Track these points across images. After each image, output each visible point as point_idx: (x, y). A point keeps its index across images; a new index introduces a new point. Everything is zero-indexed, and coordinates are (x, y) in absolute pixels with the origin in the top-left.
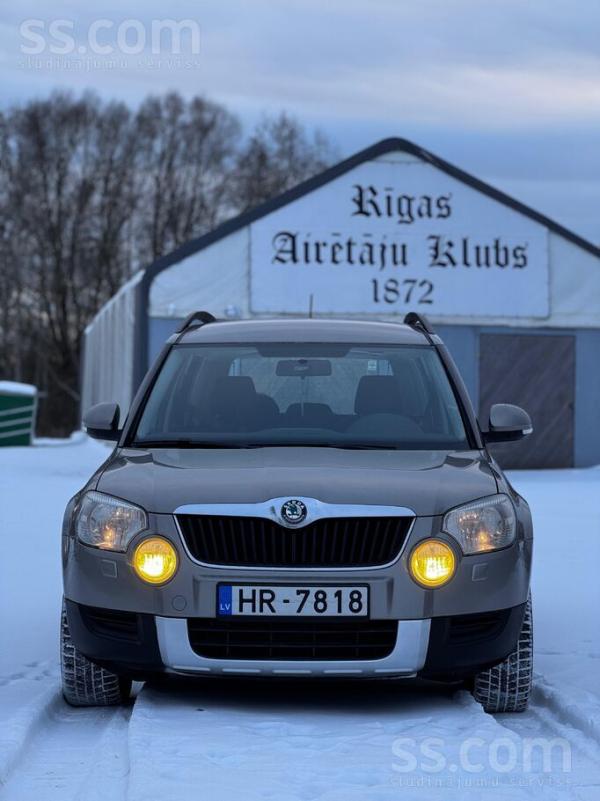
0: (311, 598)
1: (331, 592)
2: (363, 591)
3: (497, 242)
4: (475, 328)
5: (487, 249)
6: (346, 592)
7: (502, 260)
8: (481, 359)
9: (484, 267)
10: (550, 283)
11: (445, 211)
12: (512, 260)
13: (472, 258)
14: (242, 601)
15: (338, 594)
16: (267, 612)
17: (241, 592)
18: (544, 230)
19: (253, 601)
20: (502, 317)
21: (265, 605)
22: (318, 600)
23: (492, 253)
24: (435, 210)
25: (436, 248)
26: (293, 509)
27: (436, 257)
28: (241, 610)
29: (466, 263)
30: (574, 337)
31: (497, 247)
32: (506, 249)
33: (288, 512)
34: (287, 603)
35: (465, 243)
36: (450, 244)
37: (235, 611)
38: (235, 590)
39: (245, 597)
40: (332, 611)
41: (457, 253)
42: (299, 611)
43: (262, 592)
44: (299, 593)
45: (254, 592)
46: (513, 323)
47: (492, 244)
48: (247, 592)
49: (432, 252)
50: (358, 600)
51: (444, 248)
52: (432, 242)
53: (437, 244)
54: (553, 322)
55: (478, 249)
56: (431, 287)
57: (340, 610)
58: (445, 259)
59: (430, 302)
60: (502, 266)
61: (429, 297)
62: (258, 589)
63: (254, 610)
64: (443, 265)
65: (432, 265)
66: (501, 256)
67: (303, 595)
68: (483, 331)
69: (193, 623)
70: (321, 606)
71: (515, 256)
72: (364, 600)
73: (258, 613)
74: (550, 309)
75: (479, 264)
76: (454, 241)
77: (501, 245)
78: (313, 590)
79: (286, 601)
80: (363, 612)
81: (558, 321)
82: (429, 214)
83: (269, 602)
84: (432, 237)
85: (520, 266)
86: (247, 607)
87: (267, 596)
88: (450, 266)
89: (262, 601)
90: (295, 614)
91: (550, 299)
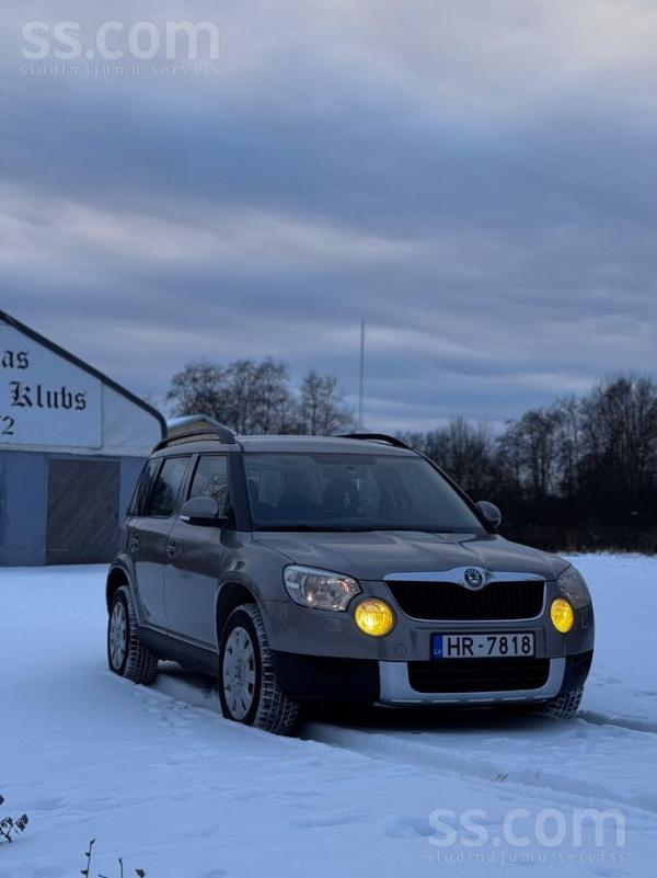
0: (497, 644)
1: (510, 637)
2: (531, 636)
3: (63, 389)
4: (46, 454)
5: (56, 394)
6: (520, 637)
7: (67, 403)
8: (50, 478)
9: (53, 408)
10: (102, 422)
11: (23, 364)
12: (75, 404)
13: (44, 400)
14: (450, 647)
15: (515, 640)
16: (468, 655)
17: (449, 639)
18: (99, 382)
19: (458, 646)
20: (67, 447)
21: (466, 650)
22: (502, 645)
23: (60, 397)
24: (16, 363)
25: (17, 392)
26: (473, 576)
27: (16, 398)
28: (449, 653)
29: (40, 404)
30: (119, 463)
31: (63, 392)
32: (70, 395)
33: (470, 578)
34: (481, 647)
35: (39, 388)
36: (28, 389)
37: (445, 655)
38: (445, 638)
39: (452, 644)
40: (511, 653)
41: (33, 396)
42: (490, 653)
43: (464, 639)
44: (489, 639)
45: (458, 639)
46: (75, 452)
47: (59, 391)
48: (454, 639)
49: (14, 394)
50: (527, 644)
51: (22, 392)
52: (14, 387)
53: (17, 388)
54: (105, 452)
55: (49, 393)
56: (12, 422)
57: (516, 652)
58: (24, 401)
59: (11, 433)
60: (67, 407)
61: (10, 430)
62: (461, 637)
63: (458, 654)
64: (22, 405)
65: (13, 405)
66: (67, 400)
67: (492, 641)
68: (53, 457)
69: (413, 666)
70: (504, 649)
71: (77, 401)
72: (531, 644)
73: (461, 656)
74: (103, 442)
75: (49, 406)
76: (31, 387)
77: (66, 392)
78: (499, 637)
79: (481, 646)
80: (531, 653)
81: (109, 450)
82: (12, 365)
83: (469, 647)
84: (14, 383)
85: (81, 408)
86: (454, 651)
87: (467, 643)
88: (27, 405)
89: (464, 646)
90: (487, 656)
91: (102, 434)
